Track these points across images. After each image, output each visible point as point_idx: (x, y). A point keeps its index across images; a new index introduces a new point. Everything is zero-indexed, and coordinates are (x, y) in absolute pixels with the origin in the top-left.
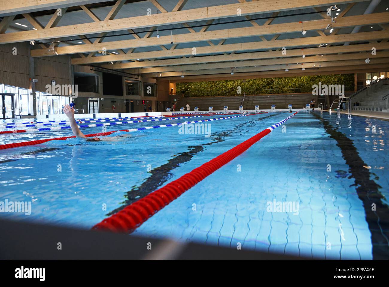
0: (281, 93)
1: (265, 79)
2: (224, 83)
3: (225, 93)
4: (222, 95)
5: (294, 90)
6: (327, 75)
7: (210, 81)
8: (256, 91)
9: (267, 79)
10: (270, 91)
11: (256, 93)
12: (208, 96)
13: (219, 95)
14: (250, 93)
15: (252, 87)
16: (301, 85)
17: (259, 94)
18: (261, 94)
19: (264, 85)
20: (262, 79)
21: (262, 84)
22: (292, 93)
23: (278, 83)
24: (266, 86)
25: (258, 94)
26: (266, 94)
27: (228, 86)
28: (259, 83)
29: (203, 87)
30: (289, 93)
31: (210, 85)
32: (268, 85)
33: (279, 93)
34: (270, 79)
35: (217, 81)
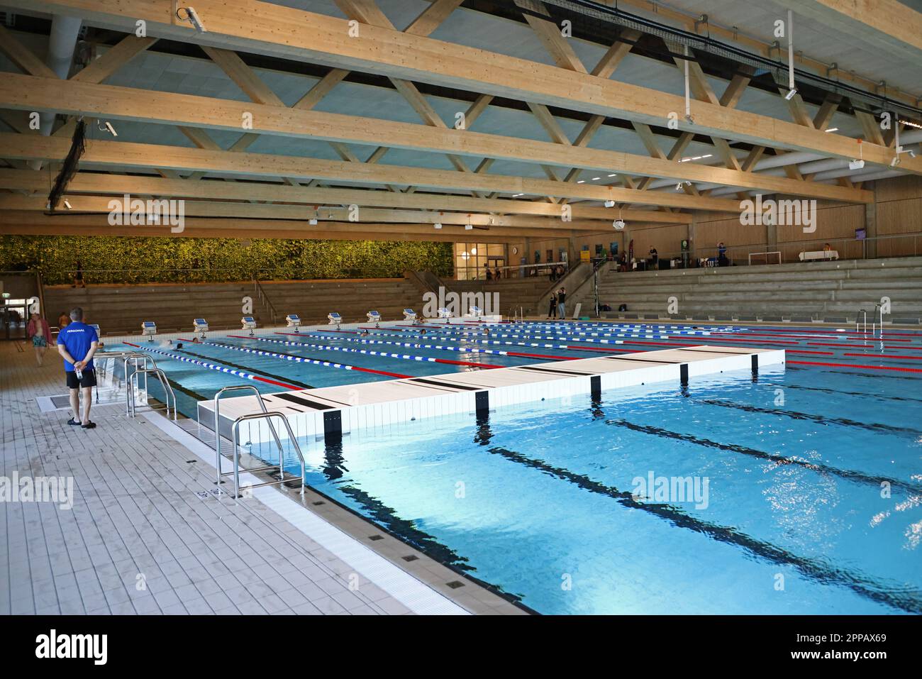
0: (319, 278)
1: (282, 240)
2: (167, 244)
3: (173, 276)
4: (161, 280)
5: (347, 273)
6: (411, 242)
7: (122, 237)
8: (262, 271)
9: (290, 241)
10: (295, 273)
11: (261, 275)
12: (116, 281)
13: (153, 280)
14: (244, 275)
15: (250, 260)
16: (364, 261)
17: (269, 279)
18: (272, 280)
19: (281, 256)
20: (274, 242)
21: (275, 255)
22: (344, 278)
23: (315, 253)
24: (284, 260)
25: (266, 280)
26: (285, 279)
27: (180, 253)
28: (268, 249)
29: (97, 254)
30: (338, 278)
31: (121, 248)
32: (291, 256)
33: (315, 278)
34: (296, 242)
35: (146, 239)
